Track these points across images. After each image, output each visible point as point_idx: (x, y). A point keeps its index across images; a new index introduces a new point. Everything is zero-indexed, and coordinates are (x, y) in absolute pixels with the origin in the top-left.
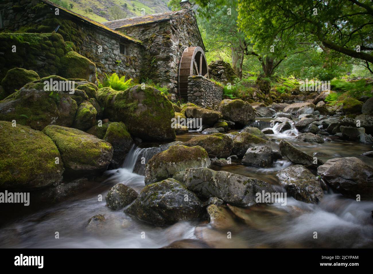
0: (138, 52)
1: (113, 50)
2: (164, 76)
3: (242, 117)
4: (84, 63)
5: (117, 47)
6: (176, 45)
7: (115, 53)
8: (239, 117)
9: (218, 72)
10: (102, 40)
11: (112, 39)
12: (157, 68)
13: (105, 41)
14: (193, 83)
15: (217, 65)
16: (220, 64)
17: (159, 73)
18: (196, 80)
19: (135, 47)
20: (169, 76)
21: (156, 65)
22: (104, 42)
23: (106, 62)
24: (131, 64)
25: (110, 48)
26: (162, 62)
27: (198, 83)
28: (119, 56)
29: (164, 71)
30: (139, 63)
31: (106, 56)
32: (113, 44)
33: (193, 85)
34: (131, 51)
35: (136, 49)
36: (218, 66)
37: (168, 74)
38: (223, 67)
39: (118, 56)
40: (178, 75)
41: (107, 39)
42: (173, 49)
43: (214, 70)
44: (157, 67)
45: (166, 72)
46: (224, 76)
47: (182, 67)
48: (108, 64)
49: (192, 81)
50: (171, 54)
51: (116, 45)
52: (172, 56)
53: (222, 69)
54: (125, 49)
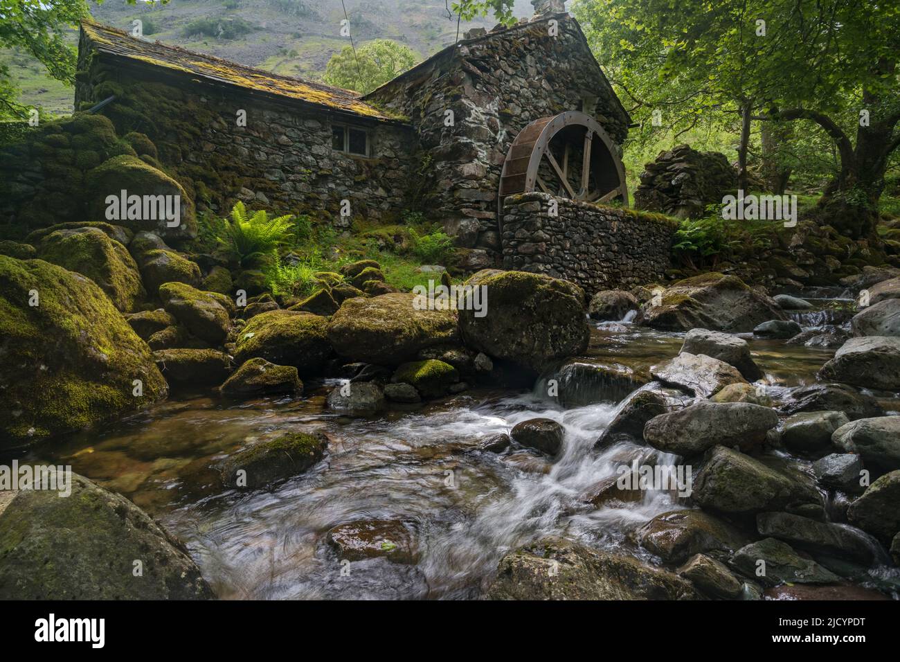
0: (396, 145)
1: (309, 144)
2: (449, 202)
5: (325, 138)
6: (483, 114)
7: (315, 152)
9: (670, 181)
10: (272, 123)
11: (305, 118)
12: (434, 181)
13: (282, 126)
14: (516, 214)
15: (670, 162)
16: (677, 156)
17: (439, 195)
18: (522, 207)
19: (389, 132)
20: (460, 199)
21: (432, 173)
22: (279, 127)
23: (284, 175)
24: (375, 177)
25: (300, 142)
26: (443, 163)
27: (528, 214)
28: (330, 160)
29: (448, 188)
30: (401, 173)
31: (286, 160)
32: (312, 131)
34: (378, 143)
35: (391, 137)
36: (673, 163)
37: (457, 194)
38: (686, 166)
39: (326, 160)
40: (497, 196)
41: (290, 119)
42: (472, 125)
43: (660, 176)
44: (434, 179)
45: (454, 189)
48: (292, 181)
49: (512, 211)
50: (464, 140)
51: (320, 133)
52: (466, 145)
53: (682, 171)
54: (367, 141)
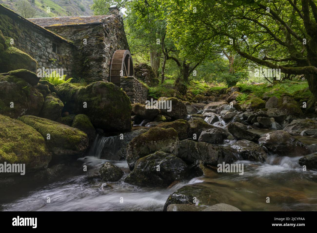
0: (70, 52)
1: (47, 48)
2: (97, 76)
3: (177, 112)
4: (26, 59)
5: (51, 46)
6: (108, 47)
7: (48, 51)
8: (174, 113)
9: (142, 74)
10: (37, 37)
11: (46, 37)
13: (39, 39)
14: (125, 83)
15: (141, 68)
16: (144, 66)
17: (92, 73)
18: (128, 80)
19: (67, 46)
20: (102, 76)
21: (89, 65)
22: (38, 39)
23: (40, 59)
24: (63, 63)
25: (44, 46)
26: (94, 62)
27: (130, 83)
28: (52, 55)
29: (96, 71)
30: (70, 62)
31: (40, 53)
32: (47, 43)
33: (125, 85)
34: (62, 50)
35: (68, 48)
36: (142, 68)
37: (100, 74)
38: (147, 70)
39: (51, 55)
40: (109, 75)
41: (42, 37)
42: (106, 51)
43: (138, 72)
44: (89, 67)
45: (99, 72)
46: (148, 78)
47: (113, 68)
48: (42, 62)
49: (124, 82)
50: (104, 56)
51: (50, 44)
52: (104, 57)
53: (145, 71)
54: (56, 48)
